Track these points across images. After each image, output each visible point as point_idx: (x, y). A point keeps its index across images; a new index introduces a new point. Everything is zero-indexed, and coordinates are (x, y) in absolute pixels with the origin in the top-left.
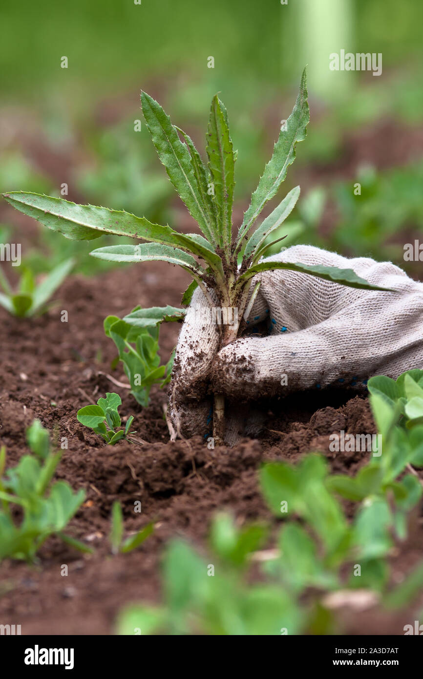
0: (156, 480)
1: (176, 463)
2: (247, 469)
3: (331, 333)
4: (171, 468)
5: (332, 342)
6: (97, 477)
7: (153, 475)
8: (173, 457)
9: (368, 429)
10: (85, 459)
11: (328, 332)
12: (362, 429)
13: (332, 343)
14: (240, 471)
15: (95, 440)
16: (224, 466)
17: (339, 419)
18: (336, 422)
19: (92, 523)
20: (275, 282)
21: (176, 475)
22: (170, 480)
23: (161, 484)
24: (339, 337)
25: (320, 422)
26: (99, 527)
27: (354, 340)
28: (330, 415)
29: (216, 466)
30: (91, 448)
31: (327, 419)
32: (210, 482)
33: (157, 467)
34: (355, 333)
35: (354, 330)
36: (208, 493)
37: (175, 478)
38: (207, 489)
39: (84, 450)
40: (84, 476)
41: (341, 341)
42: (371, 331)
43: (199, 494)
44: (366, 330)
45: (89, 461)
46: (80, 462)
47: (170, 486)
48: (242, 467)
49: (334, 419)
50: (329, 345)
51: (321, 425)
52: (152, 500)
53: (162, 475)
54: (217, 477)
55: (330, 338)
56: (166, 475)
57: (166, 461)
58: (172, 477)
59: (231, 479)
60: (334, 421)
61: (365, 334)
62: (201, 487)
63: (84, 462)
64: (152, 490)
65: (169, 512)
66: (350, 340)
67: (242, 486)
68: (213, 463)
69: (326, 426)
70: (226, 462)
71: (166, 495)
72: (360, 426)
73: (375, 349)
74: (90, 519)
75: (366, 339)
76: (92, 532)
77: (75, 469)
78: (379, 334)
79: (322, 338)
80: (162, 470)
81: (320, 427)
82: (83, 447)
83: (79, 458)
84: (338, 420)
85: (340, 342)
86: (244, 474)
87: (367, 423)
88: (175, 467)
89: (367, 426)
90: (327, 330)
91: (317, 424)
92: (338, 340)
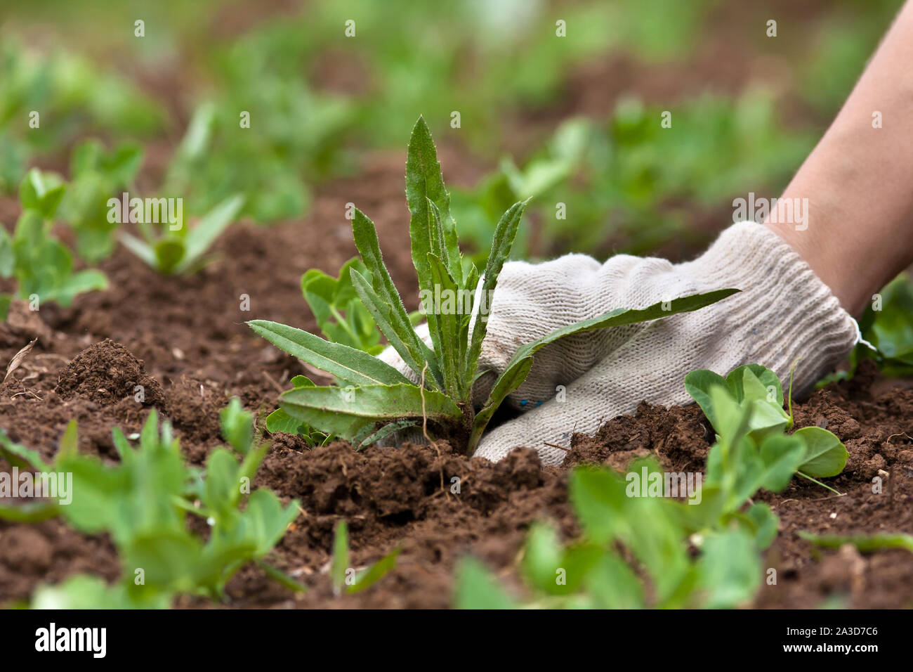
0: (386, 498)
1: (413, 473)
2: (518, 489)
3: (611, 388)
4: (406, 480)
5: (615, 400)
6: (301, 491)
7: (381, 490)
8: (410, 464)
9: (683, 445)
10: (285, 465)
11: (606, 388)
12: (675, 444)
13: (615, 402)
14: (509, 491)
15: (296, 441)
16: (486, 482)
17: (640, 432)
18: (636, 436)
19: (296, 554)
20: (506, 343)
21: (414, 491)
22: (406, 498)
23: (393, 503)
24: (623, 392)
25: (613, 436)
26: (307, 561)
27: (647, 391)
28: (627, 426)
29: (474, 482)
30: (290, 450)
31: (623, 432)
32: (465, 506)
33: (388, 478)
34: (647, 381)
35: (642, 376)
36: (463, 520)
37: (413, 494)
38: (460, 514)
39: (282, 453)
40: (283, 488)
41: (627, 397)
42: (669, 372)
43: (450, 521)
44: (660, 372)
45: (291, 469)
46: (278, 469)
47: (407, 507)
48: (511, 485)
49: (633, 432)
50: (612, 406)
51: (614, 439)
52: (381, 526)
53: (394, 490)
54: (474, 497)
55: (610, 396)
56: (399, 491)
57: (400, 470)
58: (408, 493)
59: (495, 501)
60: (633, 435)
61: (660, 378)
62: (452, 511)
63: (284, 468)
64: (381, 512)
65: (408, 542)
66: (642, 393)
67: (513, 511)
68: (470, 478)
69: (622, 442)
70: (489, 477)
71: (402, 519)
72: (672, 442)
73: (678, 394)
74: (294, 548)
75: (663, 385)
76: (298, 566)
77: (271, 478)
78: (680, 373)
79: (599, 397)
80: (394, 484)
81: (613, 443)
82: (280, 449)
83: (276, 463)
84: (639, 434)
85: (627, 399)
86: (514, 495)
87: (682, 436)
88: (413, 479)
89: (683, 441)
90: (604, 385)
91: (608, 439)
92: (623, 397)
